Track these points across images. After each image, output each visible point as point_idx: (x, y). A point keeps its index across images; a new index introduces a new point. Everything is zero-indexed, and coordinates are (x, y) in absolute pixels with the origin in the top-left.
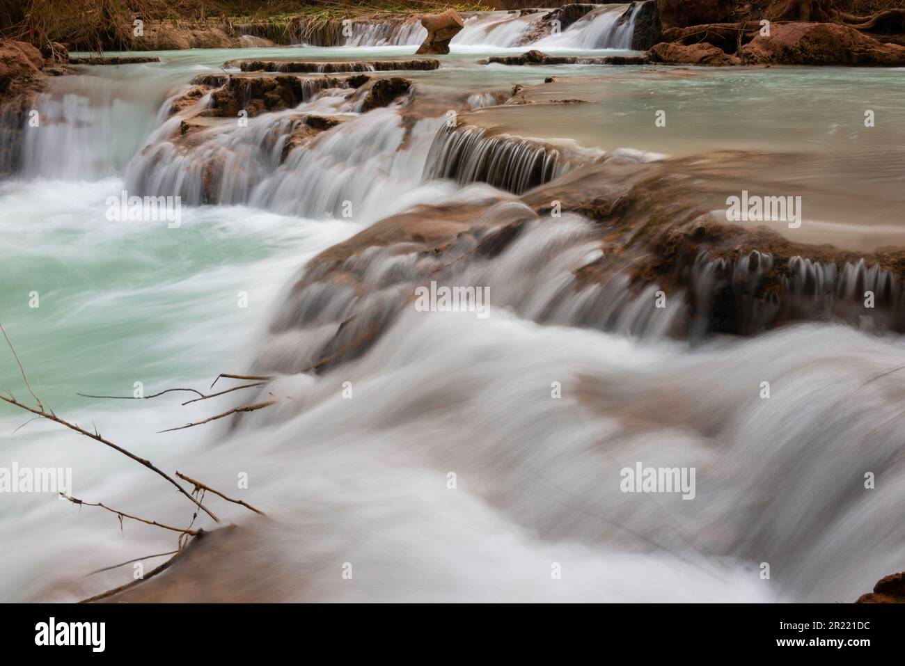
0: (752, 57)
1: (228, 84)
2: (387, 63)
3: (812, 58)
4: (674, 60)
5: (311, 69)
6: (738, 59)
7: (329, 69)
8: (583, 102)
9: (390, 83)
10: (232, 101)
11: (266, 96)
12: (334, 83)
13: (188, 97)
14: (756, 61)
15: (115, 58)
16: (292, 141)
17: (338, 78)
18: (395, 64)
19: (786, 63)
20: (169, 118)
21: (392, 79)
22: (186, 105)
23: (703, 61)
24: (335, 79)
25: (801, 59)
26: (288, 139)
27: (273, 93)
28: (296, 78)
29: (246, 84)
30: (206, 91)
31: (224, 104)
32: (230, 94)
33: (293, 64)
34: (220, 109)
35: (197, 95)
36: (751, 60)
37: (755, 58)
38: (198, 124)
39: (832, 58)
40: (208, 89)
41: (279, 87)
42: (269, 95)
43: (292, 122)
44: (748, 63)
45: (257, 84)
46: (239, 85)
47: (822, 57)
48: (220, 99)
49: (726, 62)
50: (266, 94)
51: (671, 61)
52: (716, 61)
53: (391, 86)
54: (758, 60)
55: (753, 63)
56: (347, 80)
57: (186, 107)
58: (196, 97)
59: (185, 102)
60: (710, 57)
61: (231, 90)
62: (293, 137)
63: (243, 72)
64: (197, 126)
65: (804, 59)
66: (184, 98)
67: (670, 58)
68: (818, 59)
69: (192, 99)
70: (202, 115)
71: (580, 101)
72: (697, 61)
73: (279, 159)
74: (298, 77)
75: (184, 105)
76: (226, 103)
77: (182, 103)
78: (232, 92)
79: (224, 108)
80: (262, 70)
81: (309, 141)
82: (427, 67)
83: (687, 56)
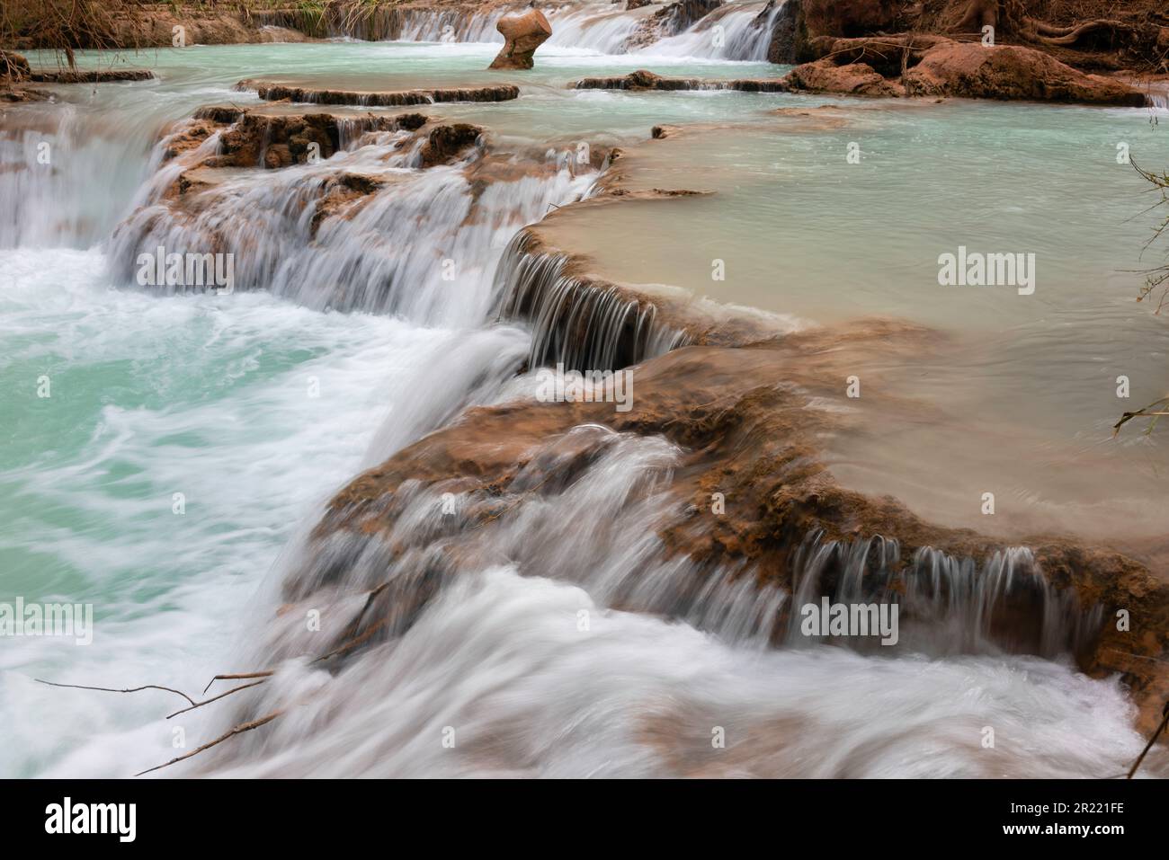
0: (920, 87)
1: (242, 122)
2: (451, 92)
3: (995, 91)
4: (821, 87)
5: (352, 100)
6: (902, 87)
7: (374, 101)
8: (695, 193)
9: (453, 131)
10: (247, 145)
11: (291, 141)
12: (382, 124)
13: (189, 138)
14: (925, 92)
15: (92, 74)
16: (325, 209)
17: (386, 116)
18: (460, 93)
19: (962, 96)
20: (163, 166)
21: (456, 126)
22: (187, 148)
23: (858, 91)
24: (383, 118)
25: (982, 91)
26: (320, 205)
27: (300, 137)
28: (331, 117)
29: (265, 124)
30: (212, 129)
31: (236, 150)
32: (244, 137)
33: (327, 93)
34: (231, 156)
35: (200, 134)
36: (918, 91)
37: (923, 88)
38: (202, 180)
39: (1020, 91)
40: (215, 126)
41: (308, 129)
42: (295, 139)
43: (325, 182)
44: (915, 94)
45: (279, 125)
46: (255, 125)
47: (1008, 90)
48: (230, 144)
49: (886, 93)
50: (291, 138)
51: (816, 89)
52: (874, 91)
53: (453, 135)
54: (928, 91)
55: (921, 95)
56: (398, 119)
57: (187, 151)
58: (199, 138)
59: (185, 143)
60: (867, 86)
61: (245, 132)
62: (326, 202)
63: (262, 101)
64: (201, 183)
65: (986, 91)
66: (183, 138)
67: (816, 85)
68: (1003, 91)
69: (195, 140)
70: (207, 165)
71: (691, 193)
72: (850, 90)
73: (307, 232)
74: (334, 115)
75: (184, 147)
76: (239, 148)
77: (180, 145)
78: (247, 134)
79: (235, 156)
80: (287, 99)
81: (346, 208)
82: (503, 97)
83: (838, 83)
